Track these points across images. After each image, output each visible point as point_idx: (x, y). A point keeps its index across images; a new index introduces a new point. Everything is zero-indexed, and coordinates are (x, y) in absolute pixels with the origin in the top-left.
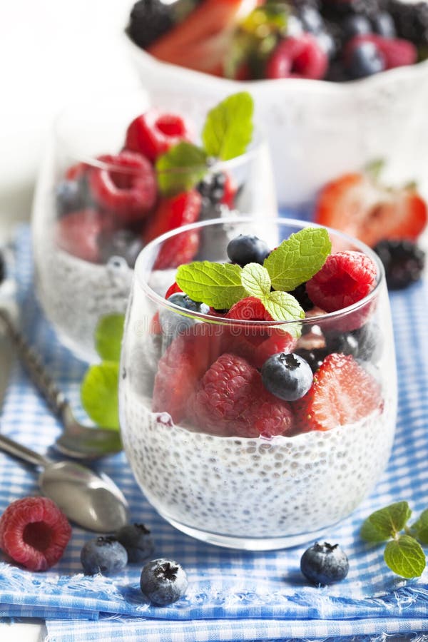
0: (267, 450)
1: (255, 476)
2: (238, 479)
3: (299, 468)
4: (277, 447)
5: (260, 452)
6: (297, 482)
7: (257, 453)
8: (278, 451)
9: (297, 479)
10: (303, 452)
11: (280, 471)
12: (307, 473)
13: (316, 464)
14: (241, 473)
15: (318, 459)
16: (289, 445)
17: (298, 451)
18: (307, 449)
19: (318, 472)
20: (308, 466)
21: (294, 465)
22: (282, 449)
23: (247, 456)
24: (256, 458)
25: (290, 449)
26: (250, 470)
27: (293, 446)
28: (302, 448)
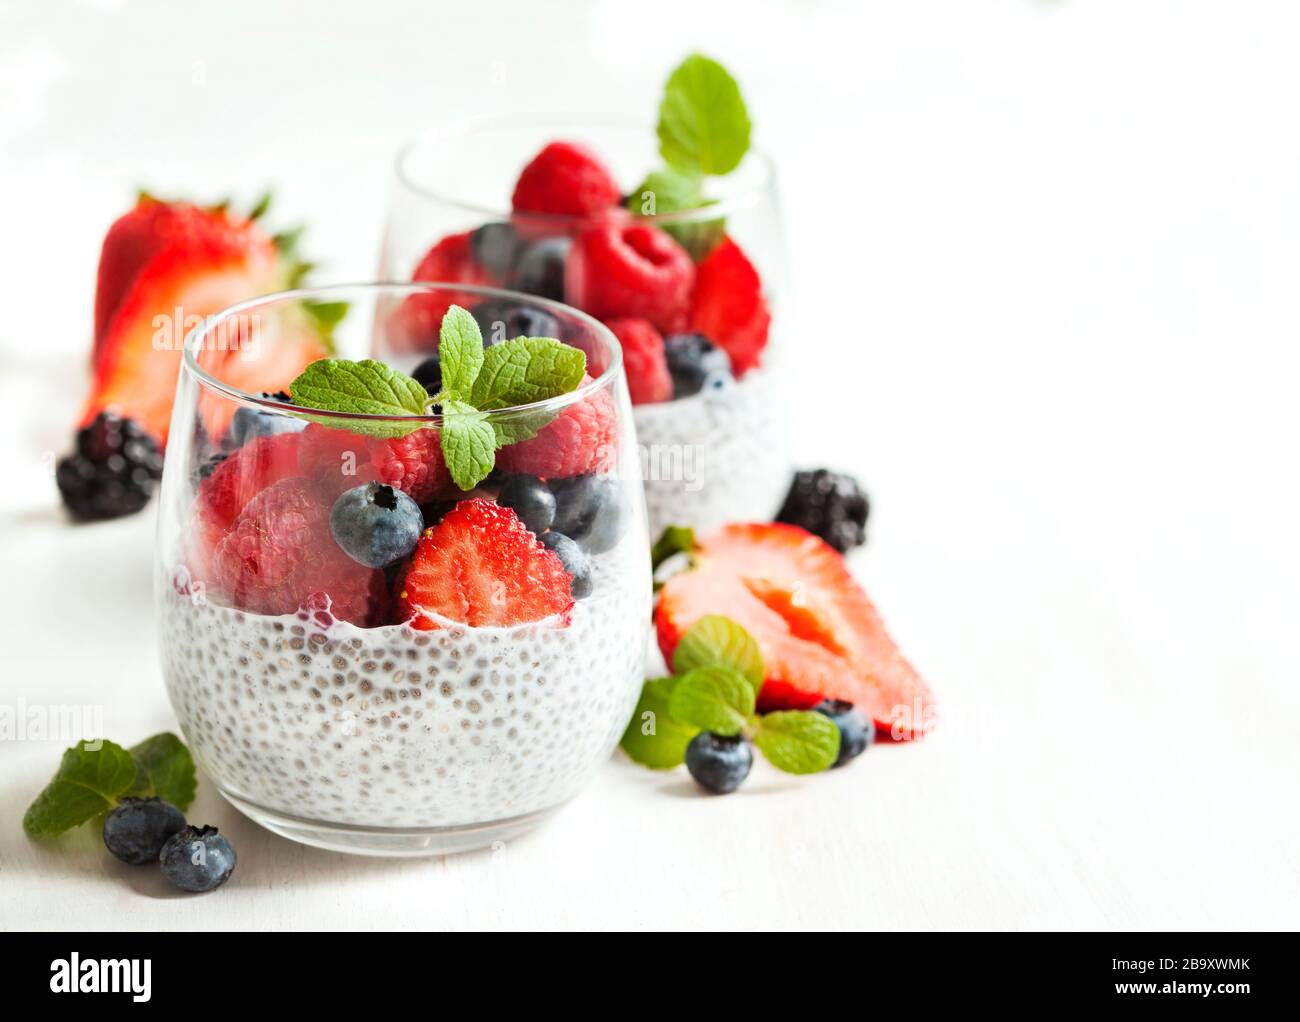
0: (321, 647)
1: (301, 697)
2: (279, 700)
3: (373, 694)
4: (336, 643)
5: (310, 648)
6: (372, 722)
7: (306, 651)
8: (338, 652)
9: (371, 717)
10: (380, 662)
11: (342, 692)
12: (387, 708)
13: (404, 694)
14: (282, 689)
15: (406, 685)
16: (357, 643)
17: (372, 659)
18: (388, 657)
19: (406, 710)
20: (389, 694)
21: (367, 686)
22: (345, 648)
23: (291, 655)
24: (305, 659)
25: (358, 652)
26: (296, 684)
27: (364, 647)
28: (379, 653)
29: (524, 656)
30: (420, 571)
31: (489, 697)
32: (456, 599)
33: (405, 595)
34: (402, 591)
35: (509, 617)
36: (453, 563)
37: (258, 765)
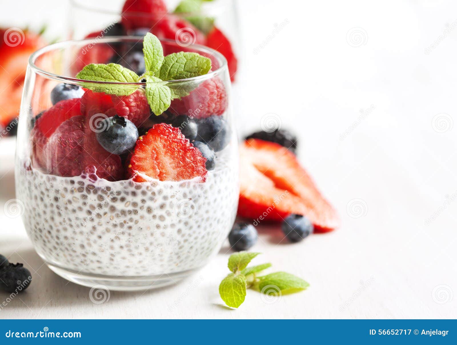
0: (92, 191)
1: (82, 215)
2: (72, 216)
3: (116, 213)
4: (99, 189)
5: (87, 191)
6: (115, 226)
7: (85, 193)
8: (100, 193)
9: (115, 223)
10: (119, 197)
11: (101, 212)
12: (122, 219)
13: (130, 212)
14: (74, 211)
15: (131, 208)
16: (108, 188)
17: (115, 196)
18: (123, 195)
19: (131, 220)
20: (123, 212)
21: (113, 209)
22: (103, 191)
23: (78, 195)
24: (85, 197)
25: (109, 192)
26: (80, 209)
27: (111, 191)
28: (119, 193)
29: (185, 195)
30: (137, 156)
31: (169, 214)
32: (154, 168)
33: (130, 166)
34: (129, 164)
35: (177, 177)
36: (152, 152)
37: (63, 248)
